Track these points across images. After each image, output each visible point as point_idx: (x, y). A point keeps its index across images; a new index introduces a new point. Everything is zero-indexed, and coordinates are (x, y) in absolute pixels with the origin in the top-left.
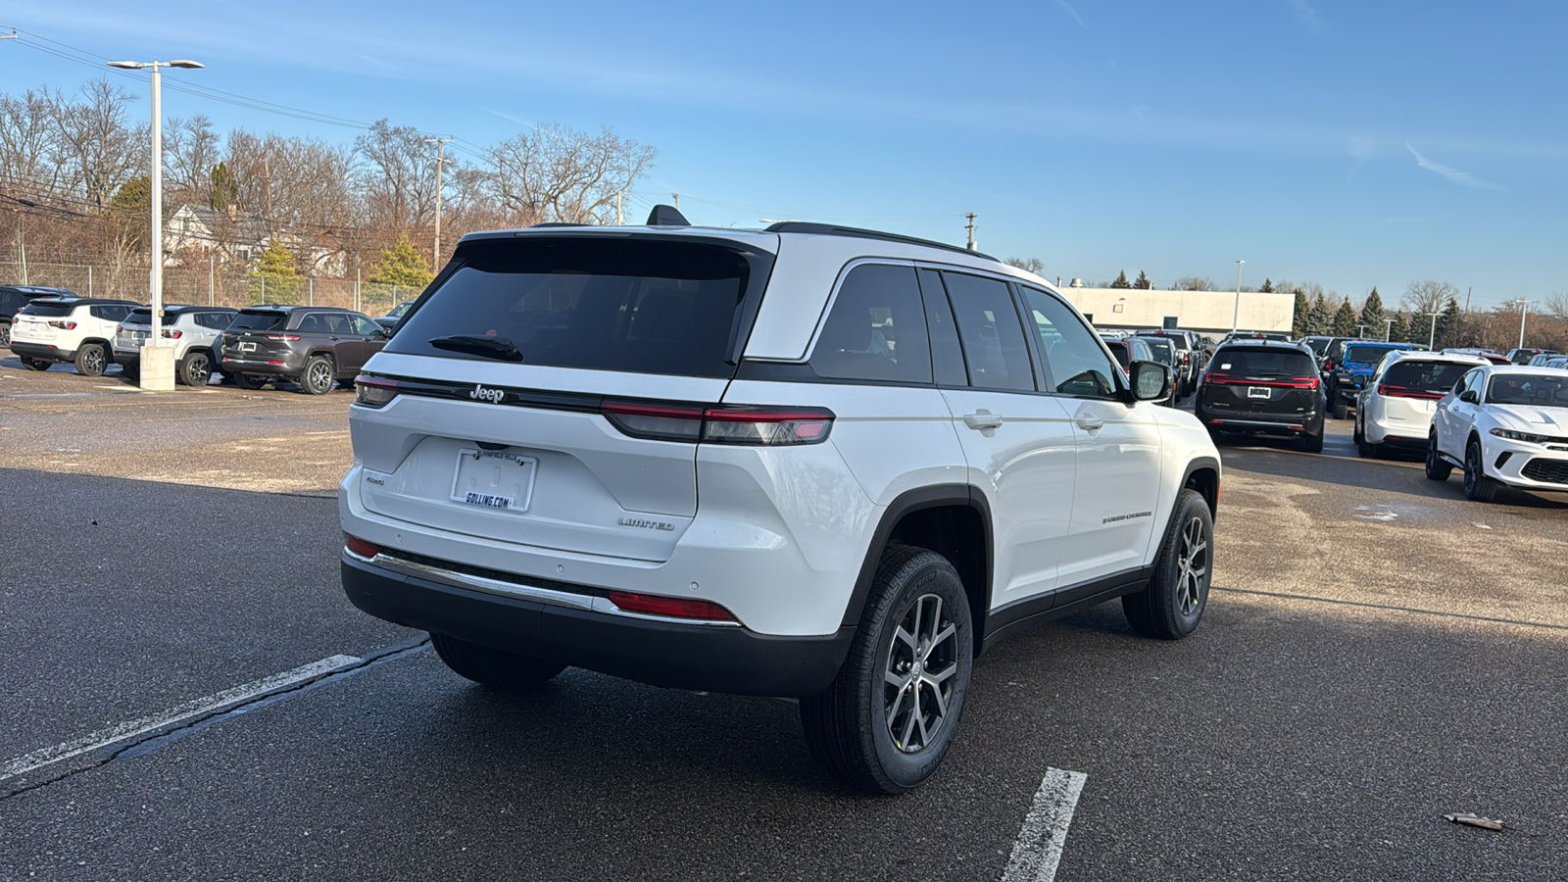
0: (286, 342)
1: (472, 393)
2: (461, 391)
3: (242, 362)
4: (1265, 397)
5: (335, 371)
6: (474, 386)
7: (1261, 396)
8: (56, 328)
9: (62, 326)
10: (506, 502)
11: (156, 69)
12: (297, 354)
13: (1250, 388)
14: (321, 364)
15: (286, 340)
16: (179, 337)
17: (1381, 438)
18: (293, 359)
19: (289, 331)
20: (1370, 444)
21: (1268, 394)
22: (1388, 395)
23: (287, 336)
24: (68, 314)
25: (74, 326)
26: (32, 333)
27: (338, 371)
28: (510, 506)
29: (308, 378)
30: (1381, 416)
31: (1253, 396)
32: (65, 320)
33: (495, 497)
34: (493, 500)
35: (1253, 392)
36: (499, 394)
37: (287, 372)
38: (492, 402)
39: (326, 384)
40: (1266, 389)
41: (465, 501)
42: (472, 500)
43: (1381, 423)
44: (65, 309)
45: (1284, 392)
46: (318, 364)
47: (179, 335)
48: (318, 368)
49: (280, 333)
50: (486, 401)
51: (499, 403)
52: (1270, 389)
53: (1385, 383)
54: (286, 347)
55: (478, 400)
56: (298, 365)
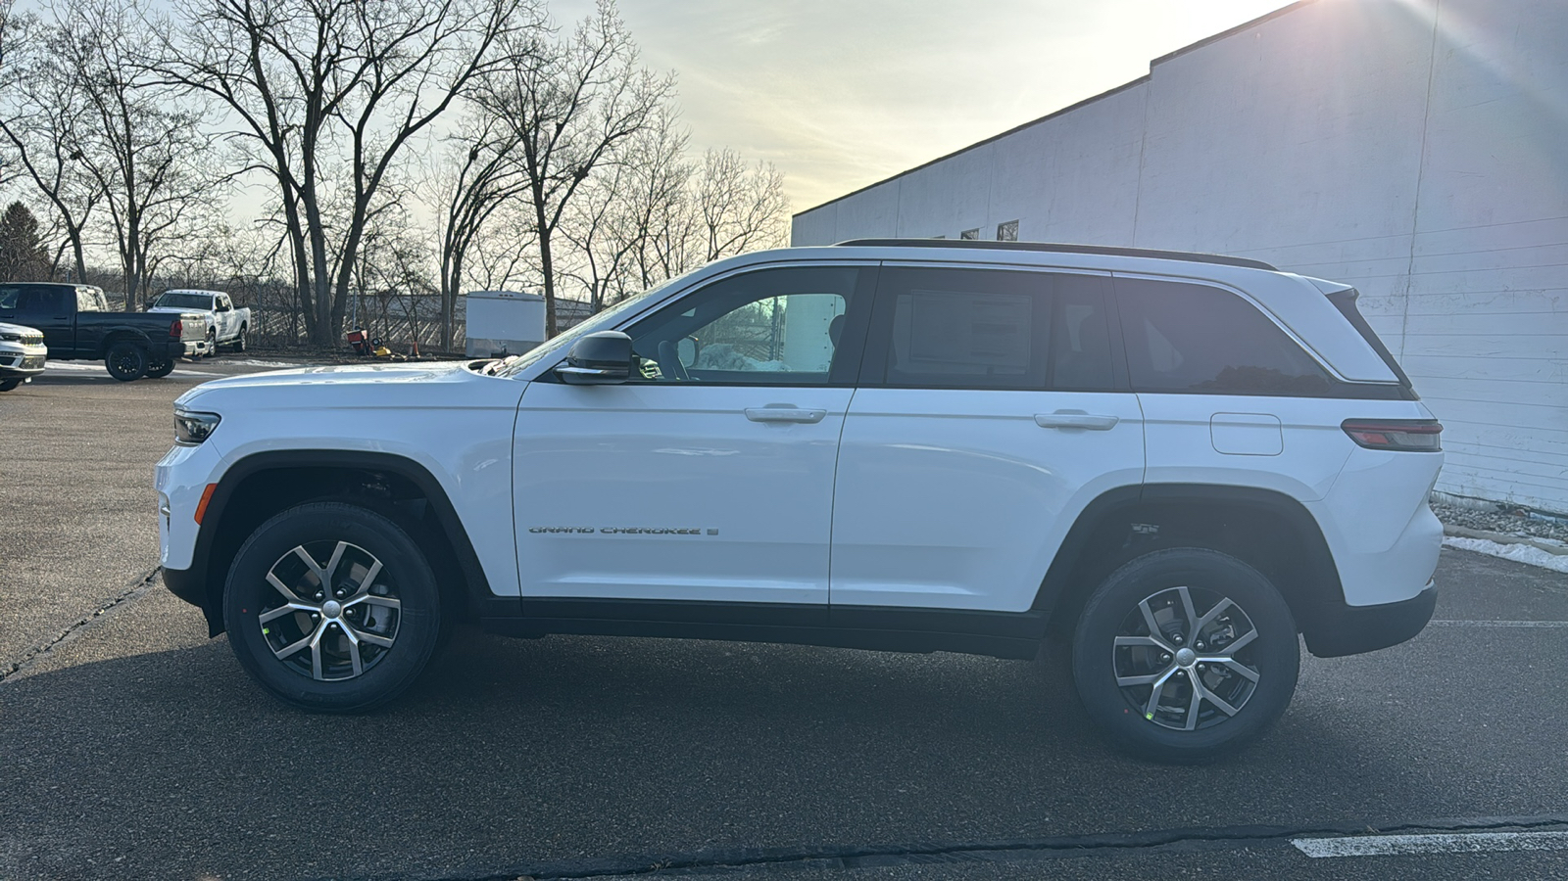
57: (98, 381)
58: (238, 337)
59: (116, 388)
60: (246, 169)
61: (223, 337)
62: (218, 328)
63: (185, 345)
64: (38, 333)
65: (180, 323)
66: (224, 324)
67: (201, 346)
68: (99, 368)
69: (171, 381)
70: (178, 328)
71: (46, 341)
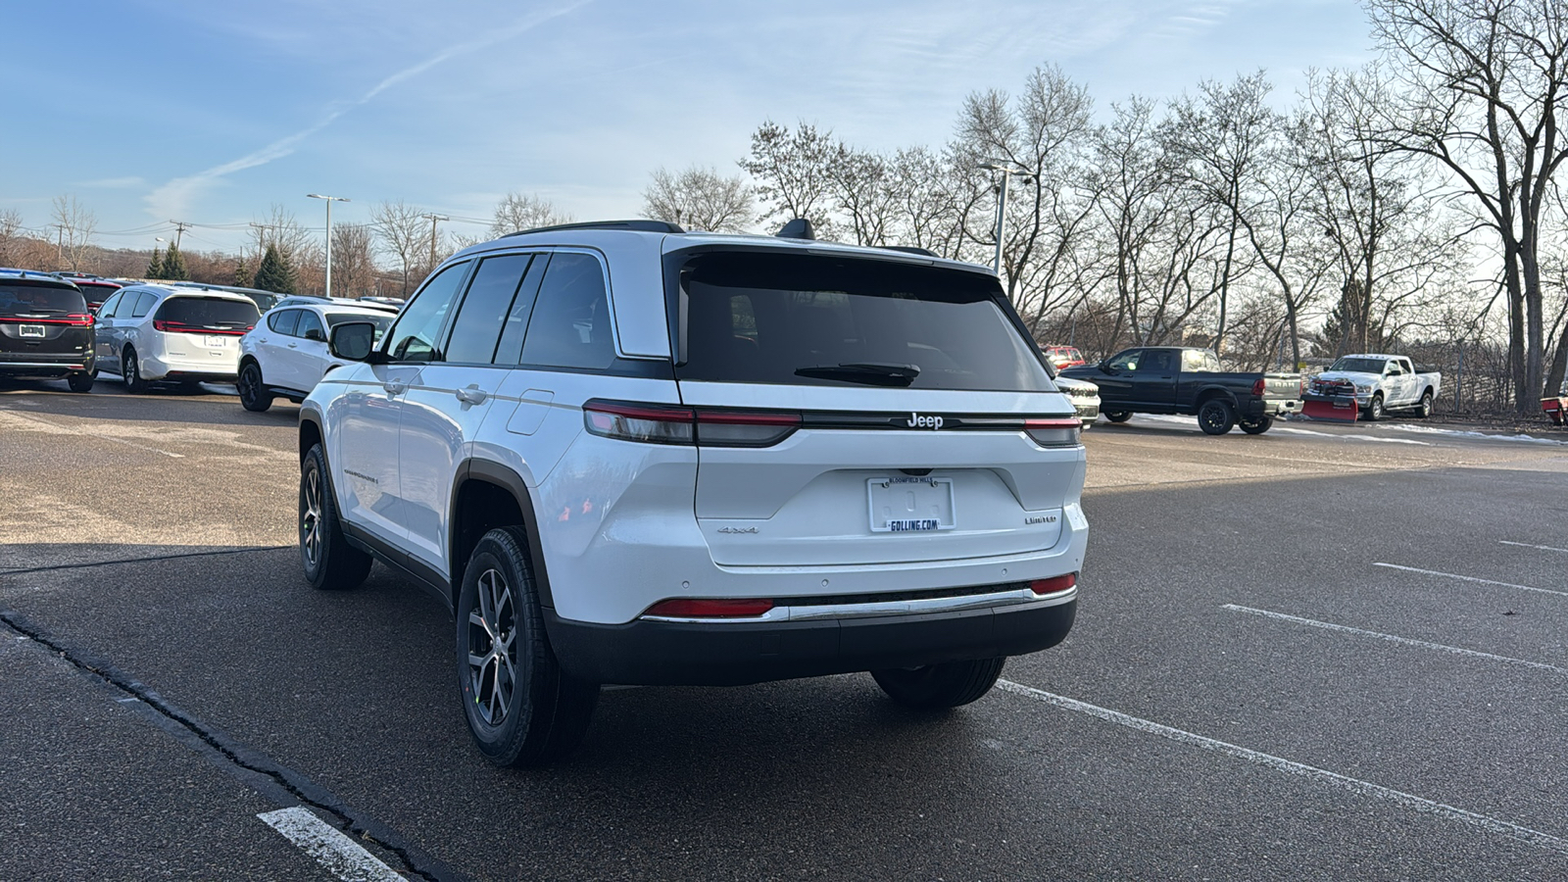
1: (909, 421)
2: (898, 421)
4: (38, 335)
6: (909, 415)
7: (34, 335)
10: (935, 523)
13: (21, 326)
17: (164, 374)
20: (146, 381)
21: (41, 333)
22: (166, 331)
28: (940, 527)
30: (161, 352)
31: (26, 335)
33: (921, 520)
34: (920, 524)
35: (25, 331)
36: (939, 421)
38: (933, 429)
40: (39, 327)
41: (889, 529)
42: (897, 527)
43: (162, 359)
45: (62, 330)
50: (926, 428)
51: (940, 429)
52: (43, 327)
53: (162, 319)
55: (917, 428)
57: (1194, 434)
58: (1421, 401)
59: (1205, 440)
60: (1472, 229)
61: (1396, 402)
62: (1387, 393)
63: (1265, 403)
64: (1095, 387)
65: (1263, 383)
66: (1396, 390)
67: (1290, 405)
68: (1192, 421)
69: (1267, 438)
70: (1260, 387)
71: (1100, 393)
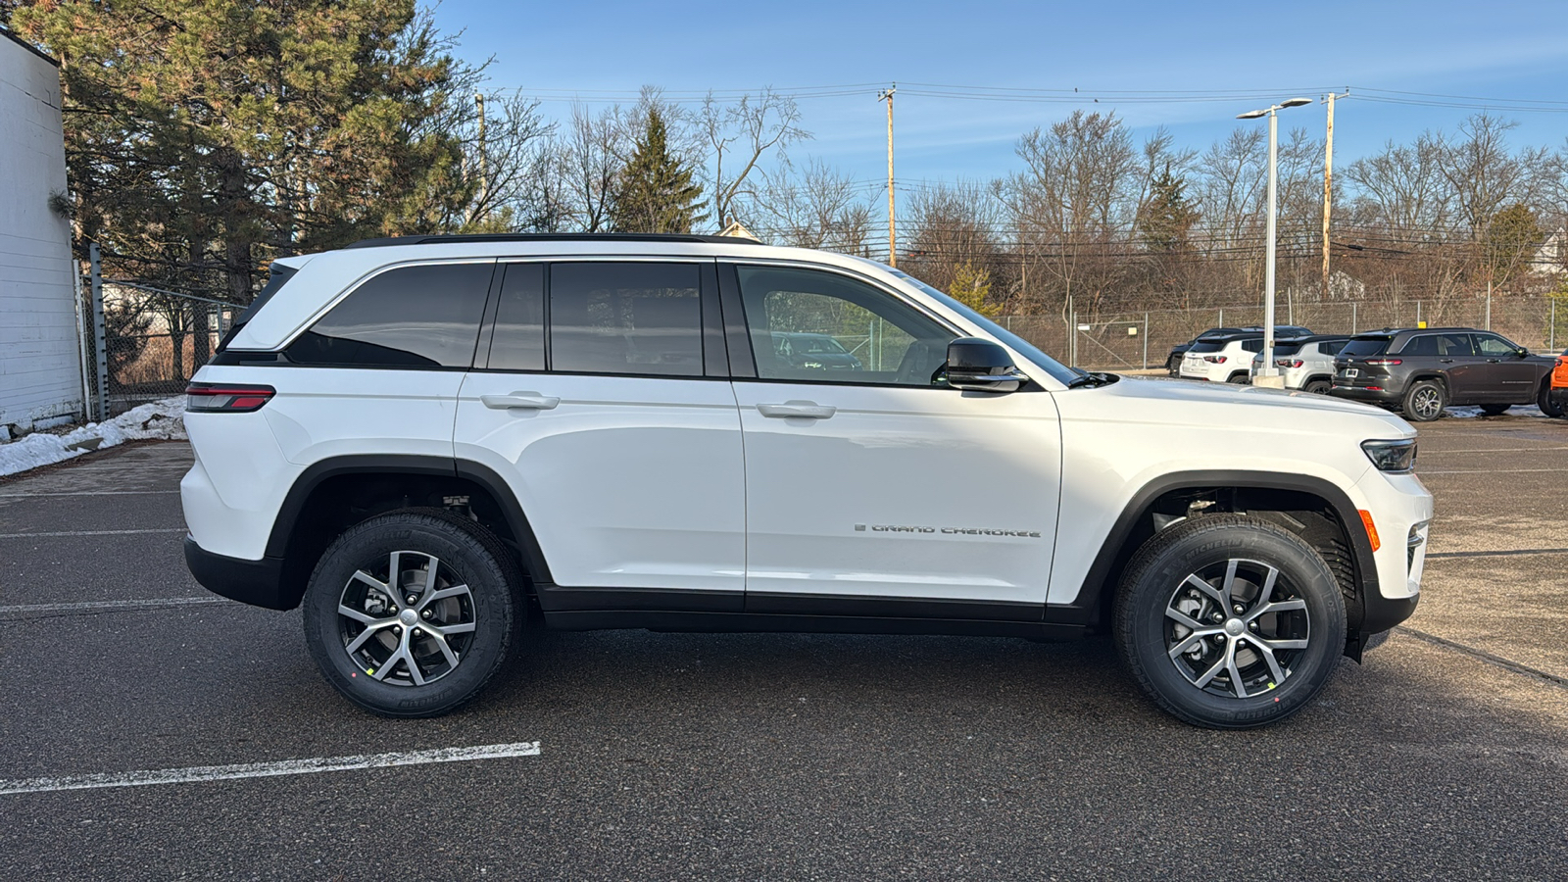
0: (1386, 368)
3: (1350, 388)
5: (1447, 395)
8: (1209, 363)
9: (1214, 361)
11: (1273, 113)
12: (1397, 378)
14: (1426, 389)
15: (1386, 365)
16: (1299, 366)
18: (1392, 385)
19: (1390, 355)
23: (1387, 360)
24: (1220, 349)
25: (1224, 359)
26: (1193, 368)
27: (1451, 396)
29: (1410, 404)
32: (1217, 355)
37: (1387, 398)
39: (1434, 411)
44: (1219, 345)
46: (1423, 389)
47: (1300, 363)
48: (1422, 393)
49: (1379, 357)
54: (1386, 373)
56: (1398, 390)
